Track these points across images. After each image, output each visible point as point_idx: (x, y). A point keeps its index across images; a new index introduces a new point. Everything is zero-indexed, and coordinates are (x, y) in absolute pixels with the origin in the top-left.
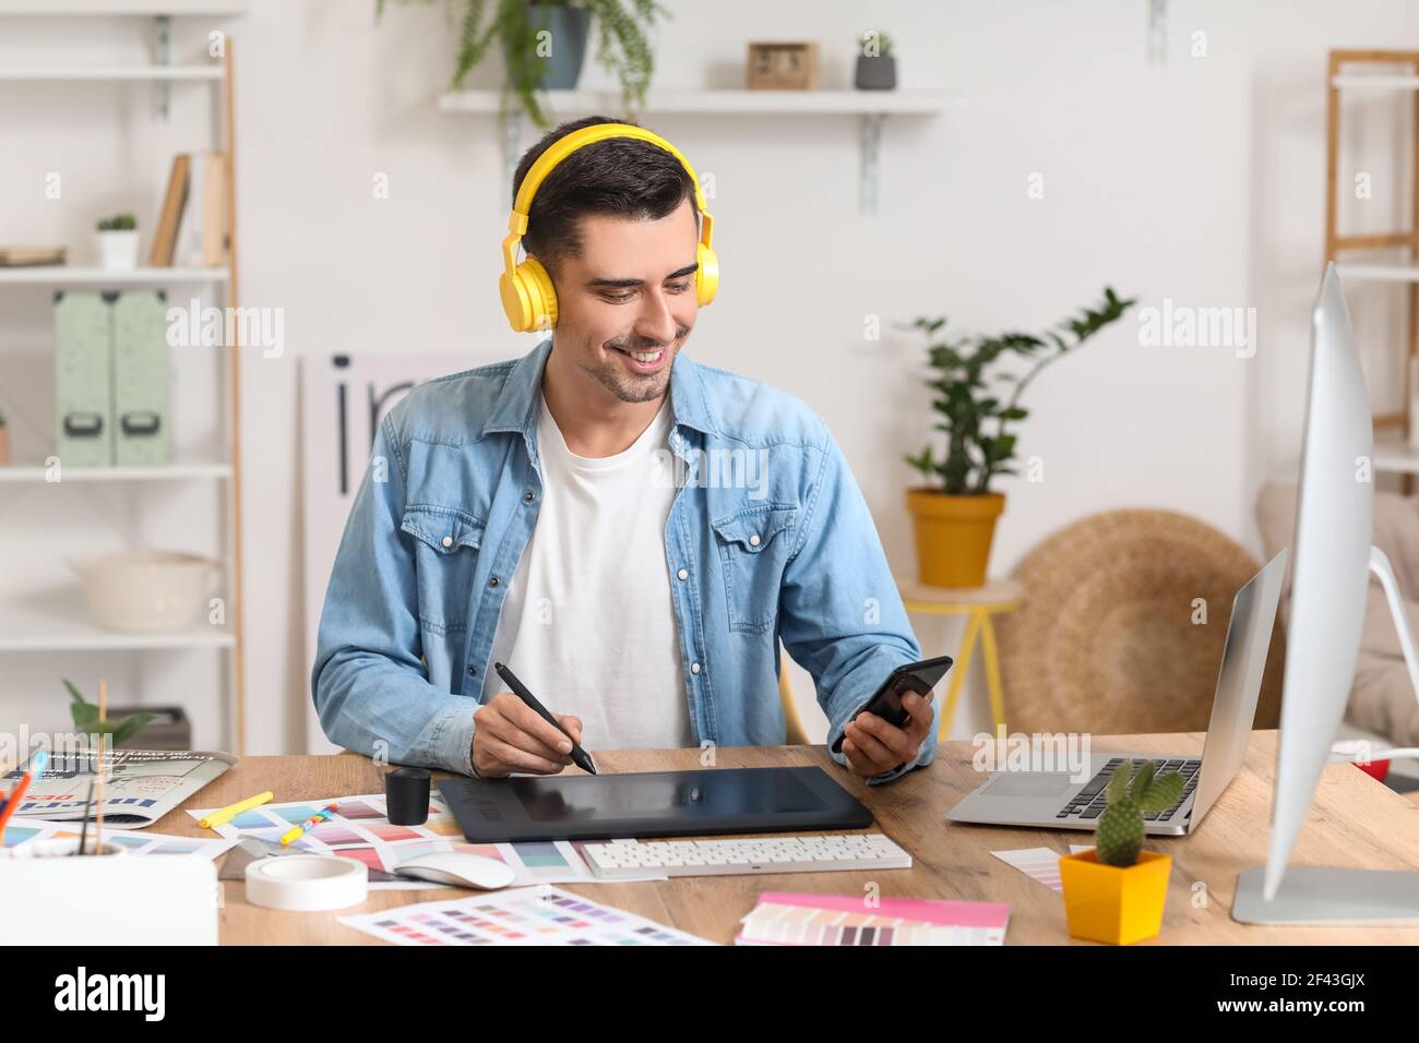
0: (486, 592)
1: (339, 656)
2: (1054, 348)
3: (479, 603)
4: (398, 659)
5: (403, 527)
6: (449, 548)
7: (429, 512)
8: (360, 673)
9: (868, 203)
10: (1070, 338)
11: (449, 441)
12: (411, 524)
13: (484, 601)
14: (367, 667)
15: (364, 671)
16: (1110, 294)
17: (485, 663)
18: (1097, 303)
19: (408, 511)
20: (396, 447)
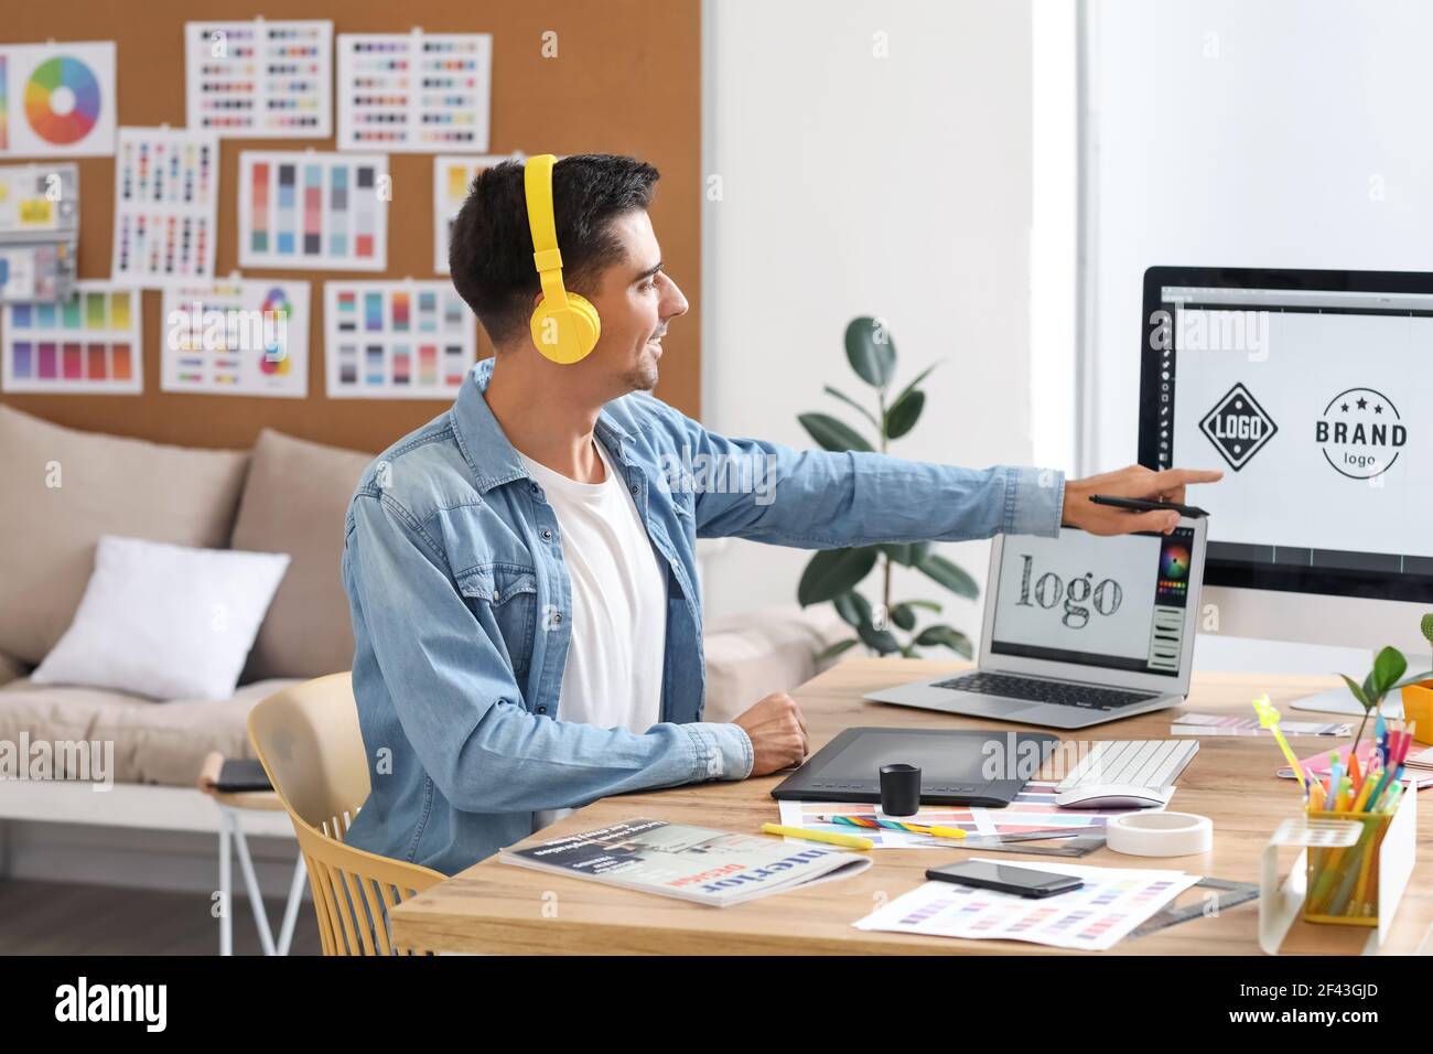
0: (550, 631)
5: (467, 592)
6: (499, 601)
12: (472, 588)
13: (550, 640)
19: (459, 578)
20: (414, 524)
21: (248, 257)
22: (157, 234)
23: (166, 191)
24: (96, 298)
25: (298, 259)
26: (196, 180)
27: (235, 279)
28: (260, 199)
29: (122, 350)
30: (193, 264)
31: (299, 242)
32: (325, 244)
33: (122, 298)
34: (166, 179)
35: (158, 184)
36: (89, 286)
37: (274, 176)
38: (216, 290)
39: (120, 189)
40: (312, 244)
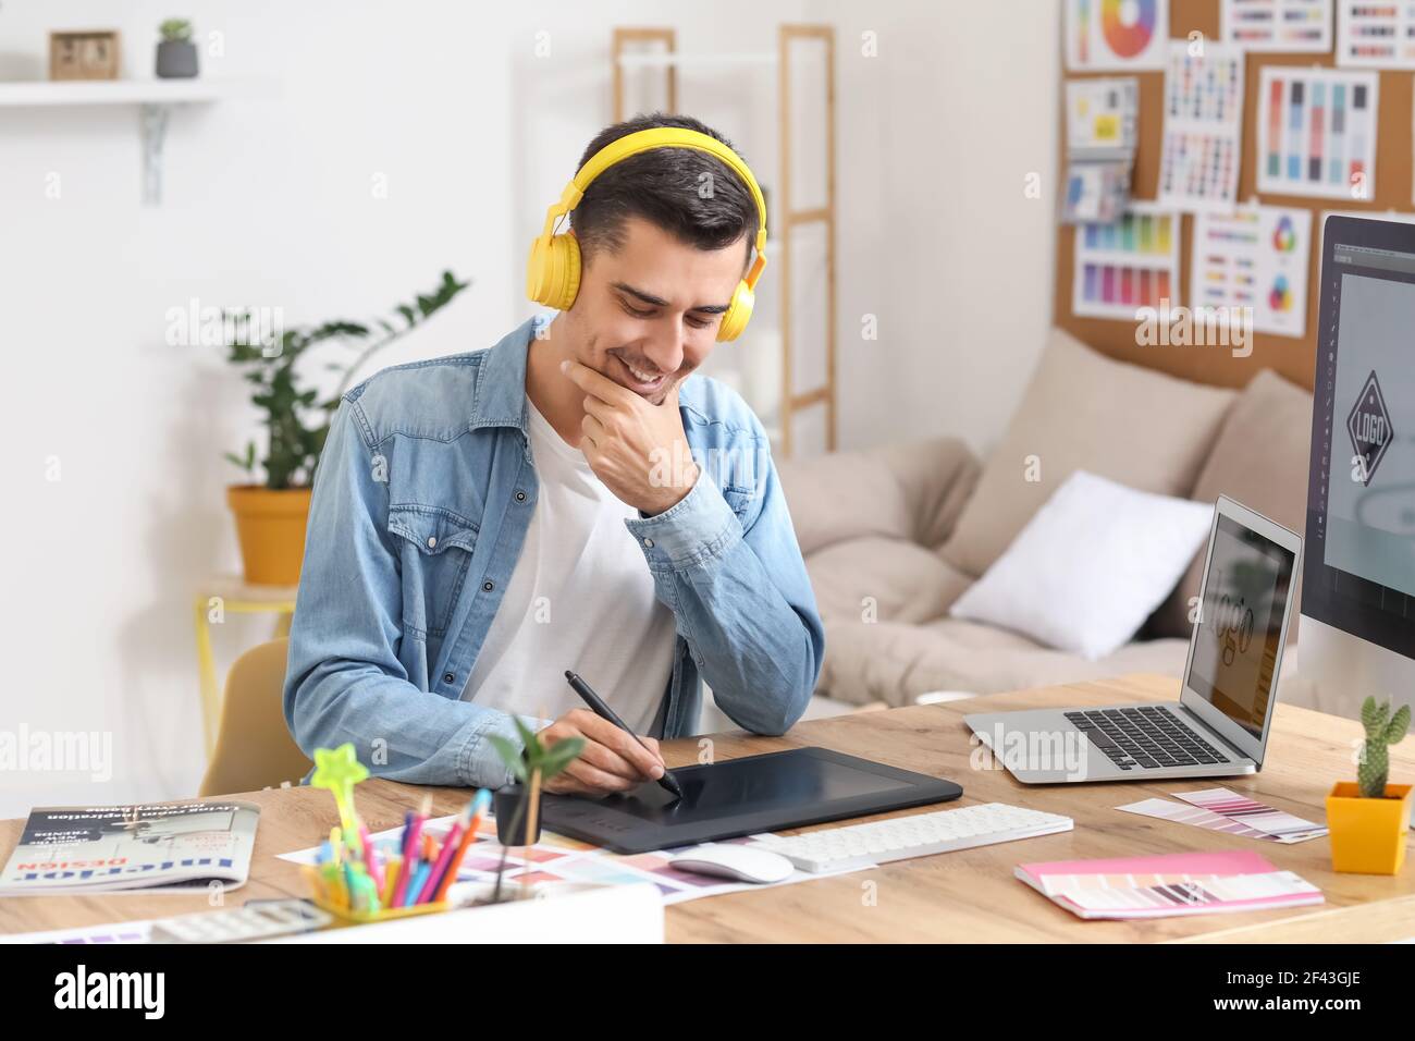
0: (477, 597)
1: (323, 669)
2: (384, 334)
3: (469, 608)
4: (388, 669)
5: (391, 528)
6: (433, 549)
7: (418, 511)
8: (355, 685)
9: (153, 195)
10: (400, 322)
11: (436, 436)
12: (400, 525)
13: (474, 605)
14: (360, 679)
15: (360, 683)
16: (448, 277)
17: (468, 671)
18: (431, 285)
19: (392, 510)
20: (371, 440)
21: (1265, 183)
22: (1195, 153)
23: (1204, 108)
24: (1147, 219)
25: (1303, 187)
26: (1227, 97)
27: (1253, 206)
28: (1275, 119)
29: (1164, 275)
30: (1219, 188)
31: (1304, 168)
32: (1326, 169)
33: (1165, 220)
34: (1205, 96)
35: (1198, 101)
36: (1141, 207)
37: (1287, 93)
38: (1237, 216)
39: (1168, 105)
40: (1315, 170)
